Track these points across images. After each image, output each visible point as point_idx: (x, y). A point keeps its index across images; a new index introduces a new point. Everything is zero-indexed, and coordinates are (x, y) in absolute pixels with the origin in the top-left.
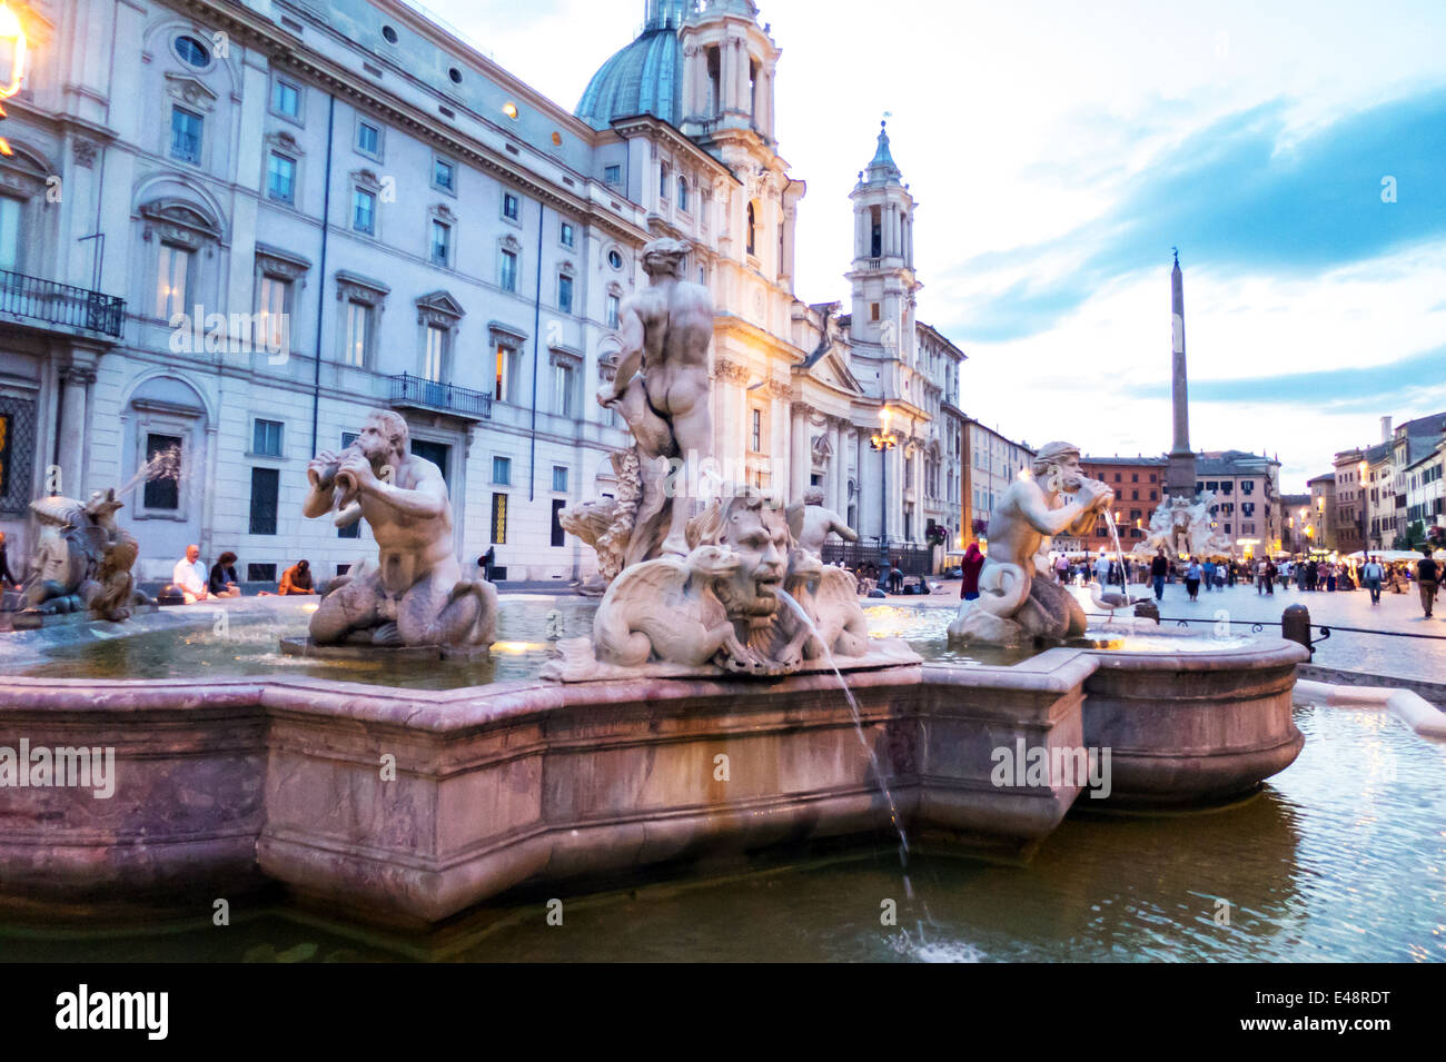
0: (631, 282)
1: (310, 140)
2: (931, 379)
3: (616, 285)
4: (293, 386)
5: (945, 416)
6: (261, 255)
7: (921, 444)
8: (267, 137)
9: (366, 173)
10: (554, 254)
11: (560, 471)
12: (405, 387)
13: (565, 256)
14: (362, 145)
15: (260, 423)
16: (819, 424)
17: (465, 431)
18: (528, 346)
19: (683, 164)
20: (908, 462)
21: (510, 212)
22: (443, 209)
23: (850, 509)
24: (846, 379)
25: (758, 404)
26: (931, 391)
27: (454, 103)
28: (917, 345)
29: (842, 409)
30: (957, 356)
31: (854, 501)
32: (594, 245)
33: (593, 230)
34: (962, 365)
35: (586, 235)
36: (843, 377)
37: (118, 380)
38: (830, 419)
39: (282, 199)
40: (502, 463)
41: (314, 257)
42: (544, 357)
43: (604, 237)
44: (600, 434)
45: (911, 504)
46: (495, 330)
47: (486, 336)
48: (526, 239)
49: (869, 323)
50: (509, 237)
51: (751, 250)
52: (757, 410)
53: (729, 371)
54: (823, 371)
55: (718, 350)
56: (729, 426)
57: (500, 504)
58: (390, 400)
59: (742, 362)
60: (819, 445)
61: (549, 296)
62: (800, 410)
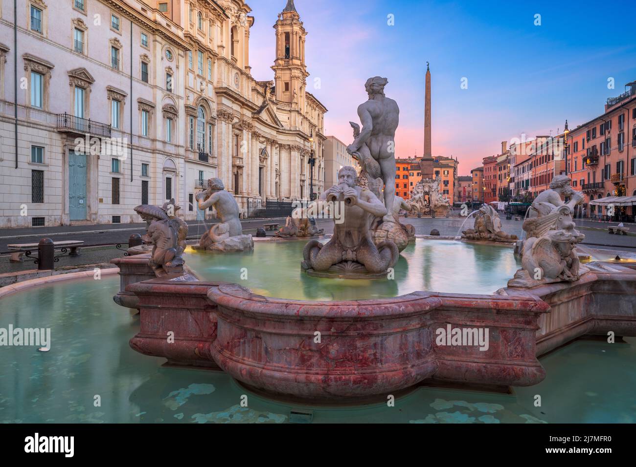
0: (177, 67)
2: (312, 120)
3: (170, 68)
5: (319, 138)
10: (139, 51)
11: (145, 166)
12: (65, 121)
13: (144, 52)
16: (262, 143)
18: (127, 100)
20: (303, 161)
21: (115, 25)
22: (79, 20)
23: (276, 183)
25: (237, 132)
26: (312, 125)
28: (306, 103)
29: (273, 134)
30: (324, 110)
31: (277, 180)
32: (159, 46)
33: (158, 38)
34: (325, 114)
35: (155, 41)
36: (274, 119)
38: (268, 140)
40: (116, 162)
41: (10, 45)
42: (135, 105)
43: (164, 42)
44: (164, 147)
45: (304, 181)
46: (110, 90)
47: (106, 94)
48: (124, 40)
49: (283, 92)
50: (116, 40)
51: (233, 53)
52: (237, 136)
53: (224, 115)
54: (264, 116)
55: (219, 104)
56: (224, 143)
57: (116, 182)
58: (57, 128)
59: (230, 111)
60: (263, 152)
61: (137, 73)
62: (255, 135)
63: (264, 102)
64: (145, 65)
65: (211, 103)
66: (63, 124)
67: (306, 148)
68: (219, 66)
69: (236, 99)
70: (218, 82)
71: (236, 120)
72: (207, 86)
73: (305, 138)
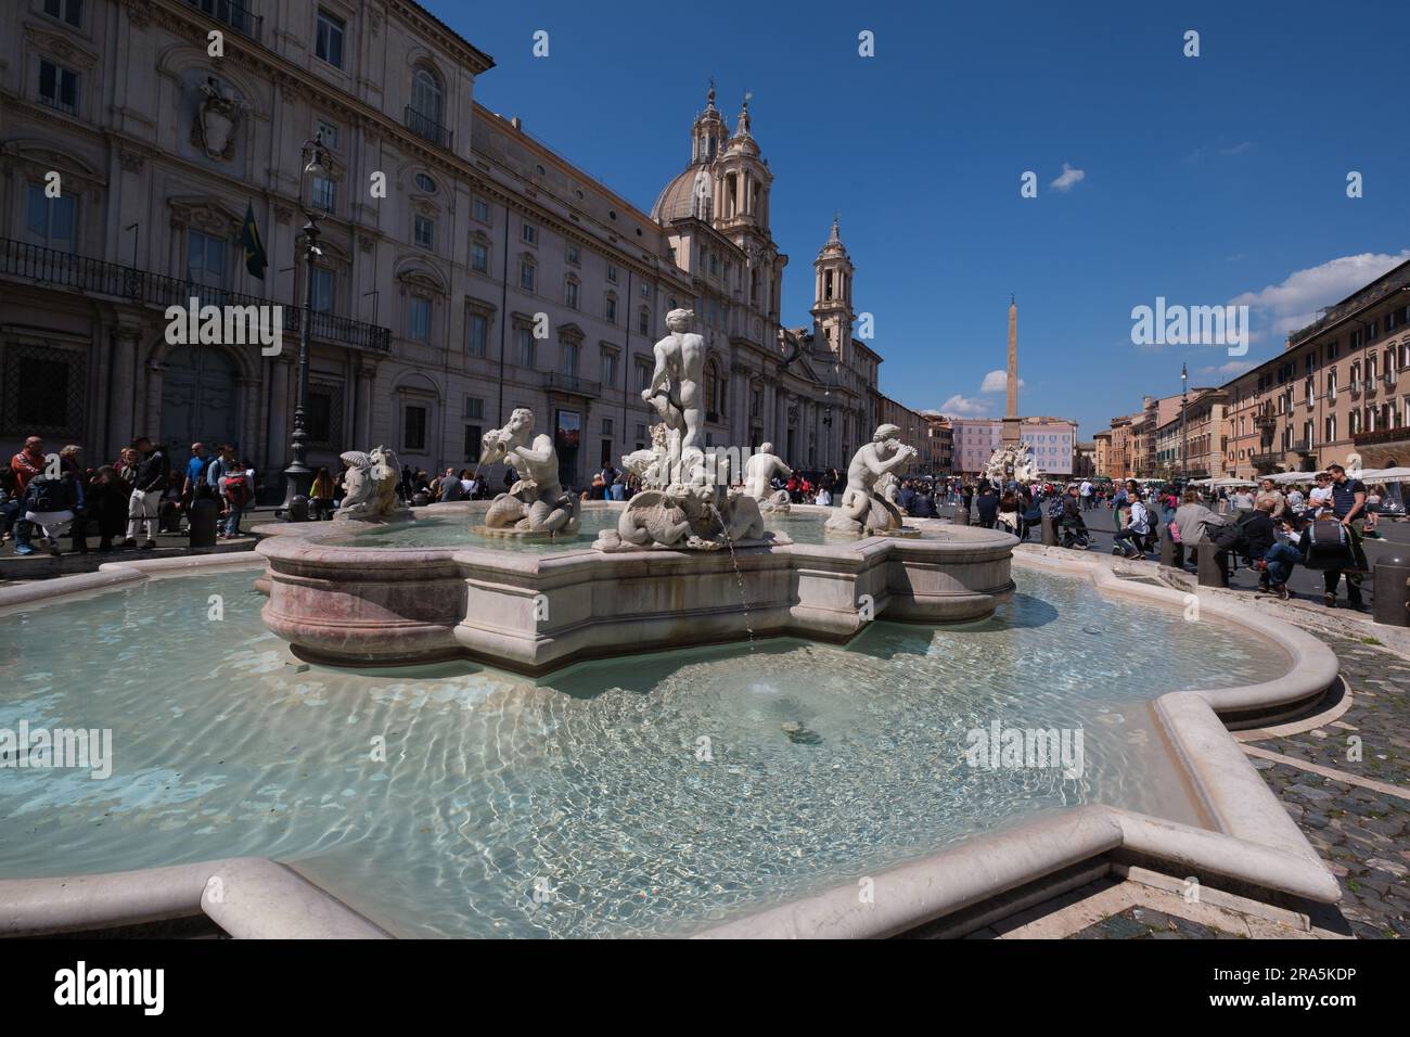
1: (495, 235)
2: (860, 373)
4: (489, 379)
5: (869, 395)
6: (469, 301)
7: (853, 412)
8: (470, 233)
9: (528, 254)
10: (637, 301)
11: (641, 427)
12: (552, 380)
13: (643, 302)
14: (525, 238)
15: (470, 400)
16: (793, 400)
17: (587, 404)
18: (622, 356)
19: (714, 247)
20: (846, 422)
21: (612, 277)
22: (573, 275)
23: (811, 450)
24: (810, 373)
25: (757, 388)
26: (861, 380)
27: (580, 212)
28: (853, 352)
29: (807, 391)
30: (878, 360)
31: (813, 445)
32: (660, 295)
33: (660, 287)
34: (880, 365)
35: (656, 290)
36: (808, 372)
37: (388, 375)
38: (800, 397)
39: (481, 269)
40: (608, 423)
41: (498, 303)
42: (631, 361)
43: (666, 291)
45: (847, 447)
46: (602, 345)
47: (598, 349)
48: (621, 292)
49: (823, 340)
50: (612, 292)
51: (753, 297)
52: (756, 393)
53: (738, 368)
54: (794, 368)
55: (734, 356)
56: (739, 401)
57: (606, 445)
58: (544, 387)
59: (748, 364)
60: (793, 412)
61: (635, 325)
62: (781, 392)
63: (795, 353)
64: (644, 316)
65: (723, 356)
66: (549, 382)
67: (851, 406)
68: (735, 314)
69: (755, 350)
70: (733, 331)
71: (755, 374)
72: (719, 336)
73: (850, 394)
